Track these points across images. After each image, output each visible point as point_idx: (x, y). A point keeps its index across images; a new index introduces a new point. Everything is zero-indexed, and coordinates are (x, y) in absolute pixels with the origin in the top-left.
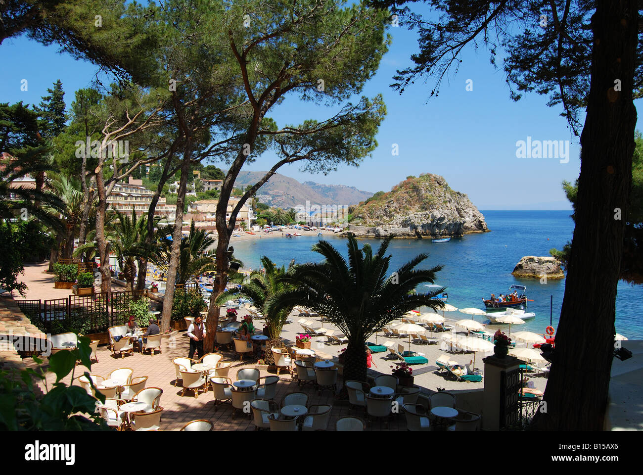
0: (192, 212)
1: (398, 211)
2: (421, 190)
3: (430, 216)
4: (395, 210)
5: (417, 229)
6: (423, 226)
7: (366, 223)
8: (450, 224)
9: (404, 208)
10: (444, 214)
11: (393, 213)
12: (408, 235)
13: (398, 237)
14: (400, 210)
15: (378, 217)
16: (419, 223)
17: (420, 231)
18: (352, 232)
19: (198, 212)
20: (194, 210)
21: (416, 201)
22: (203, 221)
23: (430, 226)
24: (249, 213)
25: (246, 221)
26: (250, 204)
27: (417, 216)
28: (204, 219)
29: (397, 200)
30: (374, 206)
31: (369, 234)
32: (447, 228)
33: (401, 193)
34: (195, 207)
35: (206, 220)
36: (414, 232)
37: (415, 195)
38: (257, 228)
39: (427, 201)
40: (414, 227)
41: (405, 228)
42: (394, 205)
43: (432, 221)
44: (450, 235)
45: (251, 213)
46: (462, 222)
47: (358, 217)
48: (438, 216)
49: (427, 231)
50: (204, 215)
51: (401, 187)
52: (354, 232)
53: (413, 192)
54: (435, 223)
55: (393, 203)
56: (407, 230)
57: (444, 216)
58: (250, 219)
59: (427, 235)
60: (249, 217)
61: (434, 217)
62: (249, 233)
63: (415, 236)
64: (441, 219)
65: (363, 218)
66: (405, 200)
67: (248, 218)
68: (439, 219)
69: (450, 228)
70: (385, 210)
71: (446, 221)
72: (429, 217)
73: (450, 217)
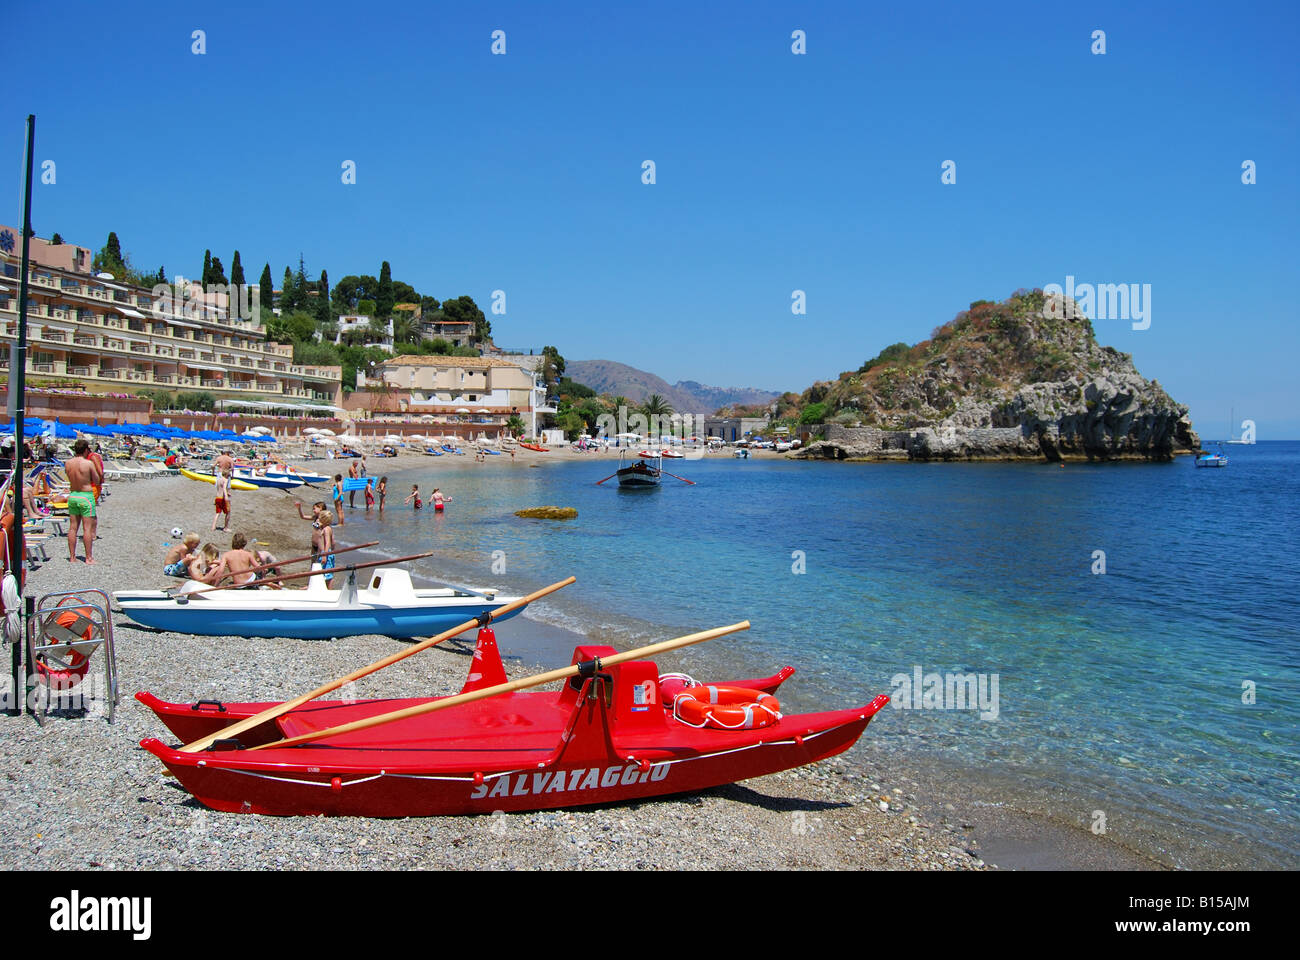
0: (368, 389)
1: (963, 388)
2: (1027, 329)
3: (1083, 394)
4: (953, 387)
5: (1045, 431)
6: (1063, 424)
7: (871, 421)
8: (1146, 418)
9: (981, 379)
10: (1128, 387)
11: (950, 394)
12: (1018, 450)
13: (988, 458)
14: (966, 386)
15: (905, 406)
16: (1051, 413)
17: (1053, 439)
18: (834, 444)
19: (387, 389)
20: (373, 383)
21: (1012, 362)
22: (399, 414)
23: (1085, 423)
24: (533, 394)
25: (523, 416)
26: (538, 371)
27: (1042, 393)
28: (404, 407)
29: (958, 359)
30: (893, 373)
31: (890, 451)
32: (1136, 429)
33: (964, 341)
34: (379, 374)
35: (407, 412)
36: (1036, 441)
37: (1006, 346)
38: (555, 436)
39: (1047, 359)
40: (1035, 426)
41: (1006, 430)
42: (951, 372)
43: (1092, 409)
44: (1144, 450)
45: (539, 395)
46: (1178, 413)
47: (848, 404)
48: (1113, 392)
49: (1076, 438)
50: (405, 396)
51: (962, 327)
52: (842, 447)
53: (1000, 337)
54: (1100, 414)
55: (946, 368)
56: (1014, 434)
57: (1130, 391)
58: (535, 410)
59: (1074, 450)
60: (533, 403)
61: (1095, 396)
62: (529, 448)
63: (1037, 453)
64: (1122, 401)
65: (862, 407)
66: (979, 359)
67: (529, 409)
68: (1113, 402)
69: (1145, 428)
70: (926, 386)
71: (1133, 407)
72: (1078, 396)
73: (1145, 396)
